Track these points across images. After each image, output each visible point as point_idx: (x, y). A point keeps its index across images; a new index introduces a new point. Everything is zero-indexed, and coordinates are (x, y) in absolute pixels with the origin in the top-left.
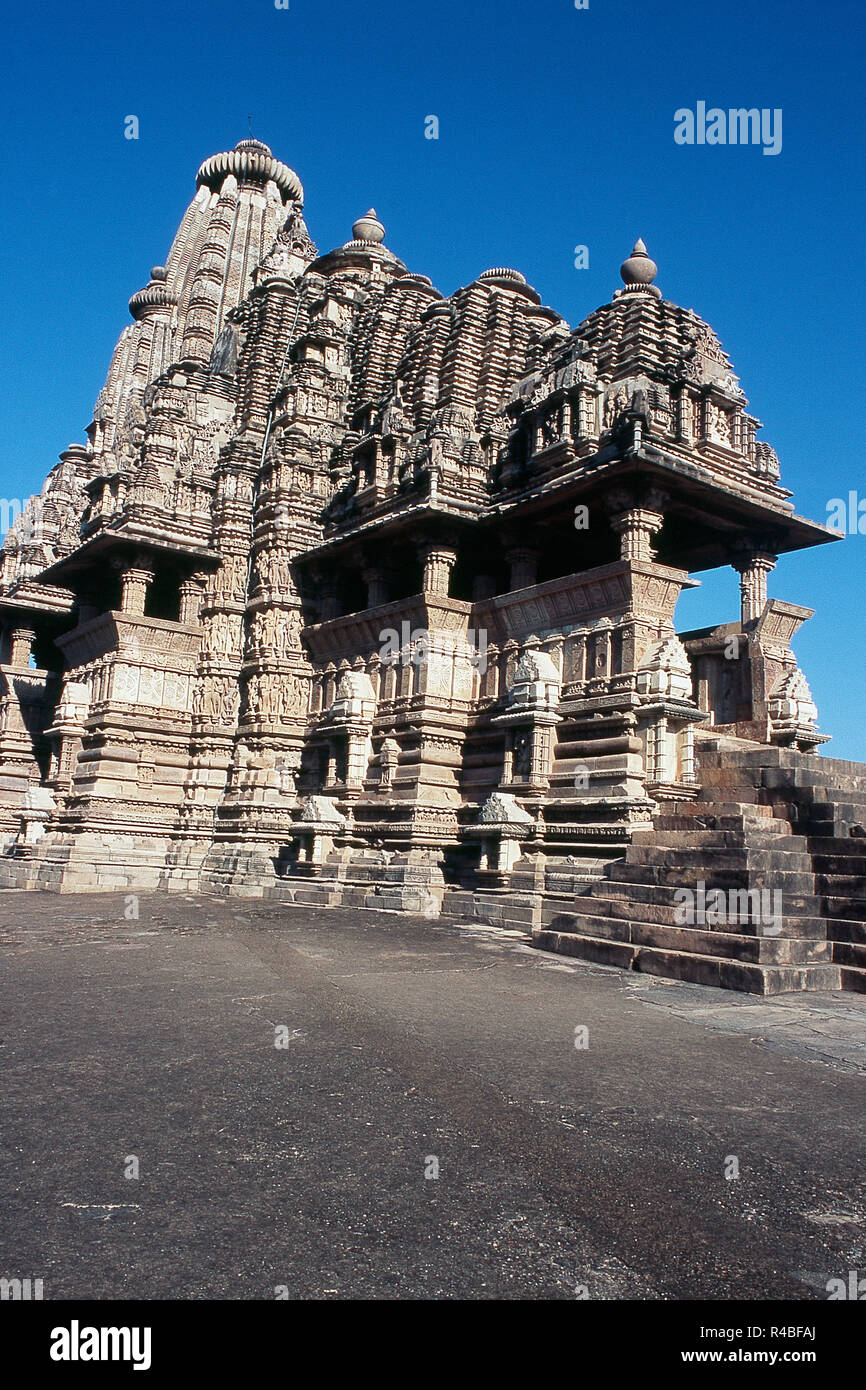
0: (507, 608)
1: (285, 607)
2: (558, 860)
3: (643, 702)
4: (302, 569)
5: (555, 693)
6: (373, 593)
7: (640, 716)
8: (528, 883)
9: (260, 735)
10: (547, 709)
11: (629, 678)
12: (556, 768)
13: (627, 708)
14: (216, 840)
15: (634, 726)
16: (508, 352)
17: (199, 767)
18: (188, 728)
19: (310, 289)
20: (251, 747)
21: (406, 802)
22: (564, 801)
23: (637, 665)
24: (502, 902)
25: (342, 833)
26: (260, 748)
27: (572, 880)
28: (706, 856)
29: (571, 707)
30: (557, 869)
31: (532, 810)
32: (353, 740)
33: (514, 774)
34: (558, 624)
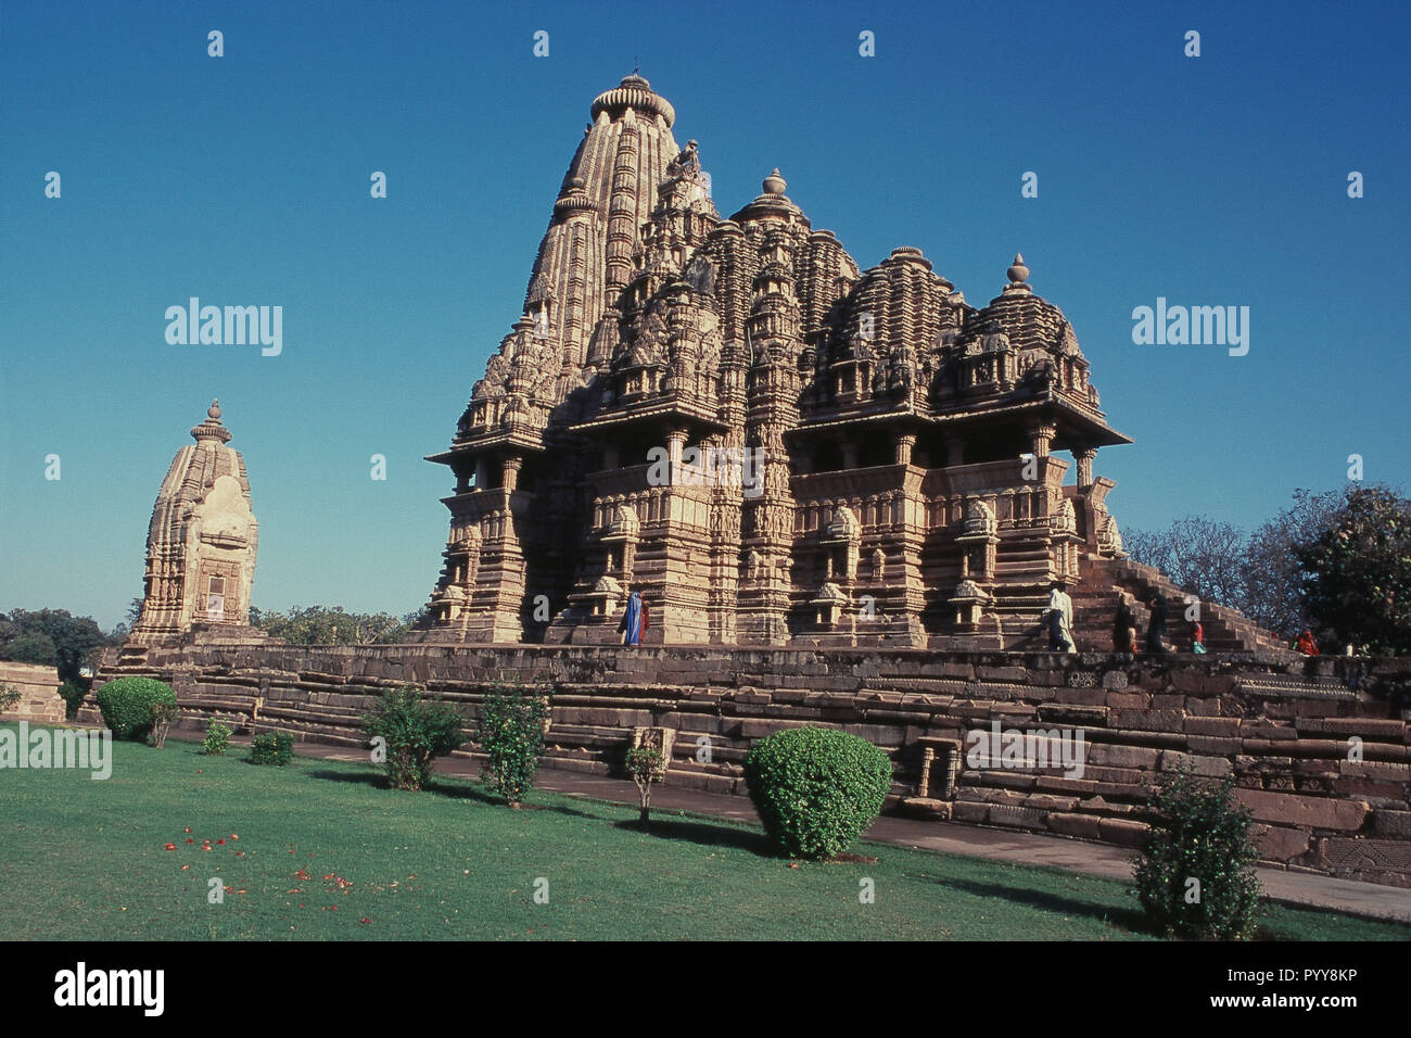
0: (953, 475)
1: (780, 462)
2: (1007, 617)
3: (1055, 532)
4: (789, 438)
5: (995, 525)
6: (849, 458)
7: (1053, 540)
8: (994, 628)
9: (769, 544)
10: (991, 535)
11: (1046, 520)
12: (996, 567)
13: (1047, 535)
14: (738, 612)
15: (1049, 546)
16: (930, 311)
17: (722, 564)
18: (710, 540)
19: (756, 234)
20: (760, 553)
21: (900, 586)
22: (1008, 585)
23: (1049, 512)
24: (975, 639)
25: (848, 604)
26: (768, 553)
27: (1021, 626)
28: (1108, 610)
29: (1008, 533)
30: (1009, 621)
31: (986, 590)
32: (850, 549)
33: (969, 570)
34: (992, 486)
